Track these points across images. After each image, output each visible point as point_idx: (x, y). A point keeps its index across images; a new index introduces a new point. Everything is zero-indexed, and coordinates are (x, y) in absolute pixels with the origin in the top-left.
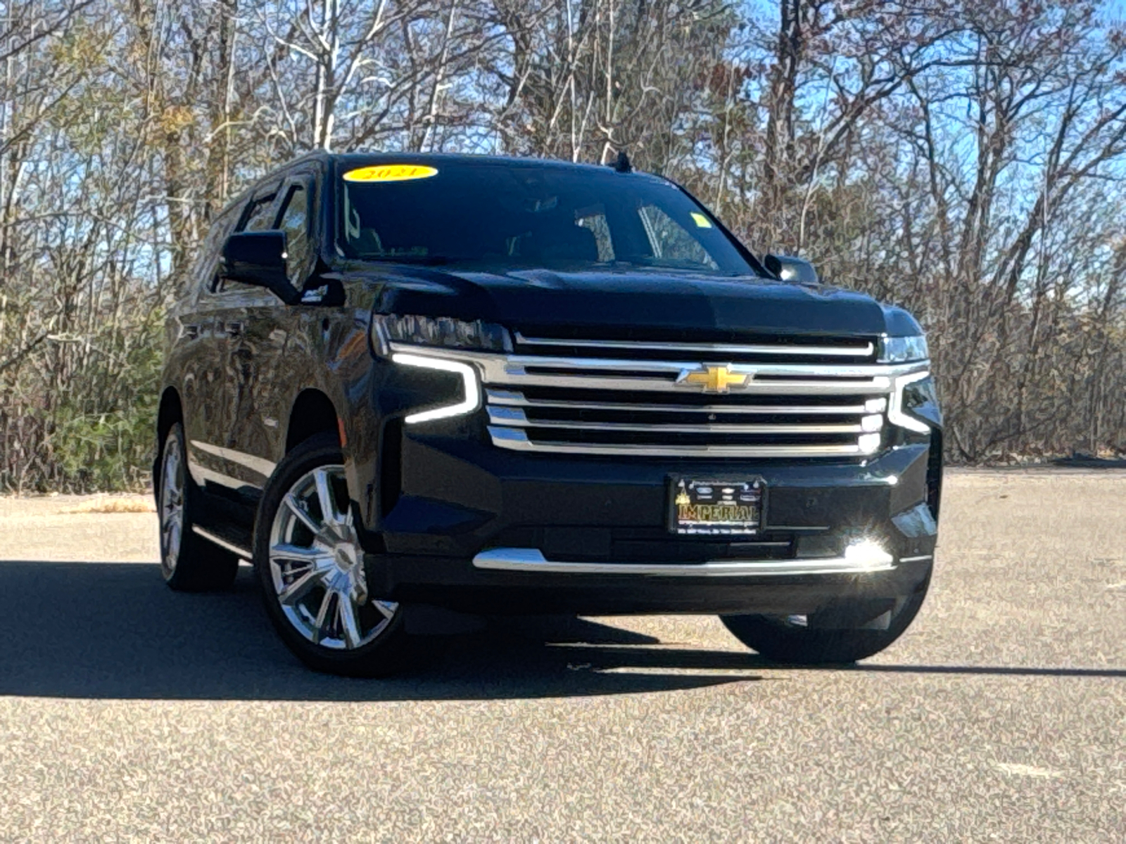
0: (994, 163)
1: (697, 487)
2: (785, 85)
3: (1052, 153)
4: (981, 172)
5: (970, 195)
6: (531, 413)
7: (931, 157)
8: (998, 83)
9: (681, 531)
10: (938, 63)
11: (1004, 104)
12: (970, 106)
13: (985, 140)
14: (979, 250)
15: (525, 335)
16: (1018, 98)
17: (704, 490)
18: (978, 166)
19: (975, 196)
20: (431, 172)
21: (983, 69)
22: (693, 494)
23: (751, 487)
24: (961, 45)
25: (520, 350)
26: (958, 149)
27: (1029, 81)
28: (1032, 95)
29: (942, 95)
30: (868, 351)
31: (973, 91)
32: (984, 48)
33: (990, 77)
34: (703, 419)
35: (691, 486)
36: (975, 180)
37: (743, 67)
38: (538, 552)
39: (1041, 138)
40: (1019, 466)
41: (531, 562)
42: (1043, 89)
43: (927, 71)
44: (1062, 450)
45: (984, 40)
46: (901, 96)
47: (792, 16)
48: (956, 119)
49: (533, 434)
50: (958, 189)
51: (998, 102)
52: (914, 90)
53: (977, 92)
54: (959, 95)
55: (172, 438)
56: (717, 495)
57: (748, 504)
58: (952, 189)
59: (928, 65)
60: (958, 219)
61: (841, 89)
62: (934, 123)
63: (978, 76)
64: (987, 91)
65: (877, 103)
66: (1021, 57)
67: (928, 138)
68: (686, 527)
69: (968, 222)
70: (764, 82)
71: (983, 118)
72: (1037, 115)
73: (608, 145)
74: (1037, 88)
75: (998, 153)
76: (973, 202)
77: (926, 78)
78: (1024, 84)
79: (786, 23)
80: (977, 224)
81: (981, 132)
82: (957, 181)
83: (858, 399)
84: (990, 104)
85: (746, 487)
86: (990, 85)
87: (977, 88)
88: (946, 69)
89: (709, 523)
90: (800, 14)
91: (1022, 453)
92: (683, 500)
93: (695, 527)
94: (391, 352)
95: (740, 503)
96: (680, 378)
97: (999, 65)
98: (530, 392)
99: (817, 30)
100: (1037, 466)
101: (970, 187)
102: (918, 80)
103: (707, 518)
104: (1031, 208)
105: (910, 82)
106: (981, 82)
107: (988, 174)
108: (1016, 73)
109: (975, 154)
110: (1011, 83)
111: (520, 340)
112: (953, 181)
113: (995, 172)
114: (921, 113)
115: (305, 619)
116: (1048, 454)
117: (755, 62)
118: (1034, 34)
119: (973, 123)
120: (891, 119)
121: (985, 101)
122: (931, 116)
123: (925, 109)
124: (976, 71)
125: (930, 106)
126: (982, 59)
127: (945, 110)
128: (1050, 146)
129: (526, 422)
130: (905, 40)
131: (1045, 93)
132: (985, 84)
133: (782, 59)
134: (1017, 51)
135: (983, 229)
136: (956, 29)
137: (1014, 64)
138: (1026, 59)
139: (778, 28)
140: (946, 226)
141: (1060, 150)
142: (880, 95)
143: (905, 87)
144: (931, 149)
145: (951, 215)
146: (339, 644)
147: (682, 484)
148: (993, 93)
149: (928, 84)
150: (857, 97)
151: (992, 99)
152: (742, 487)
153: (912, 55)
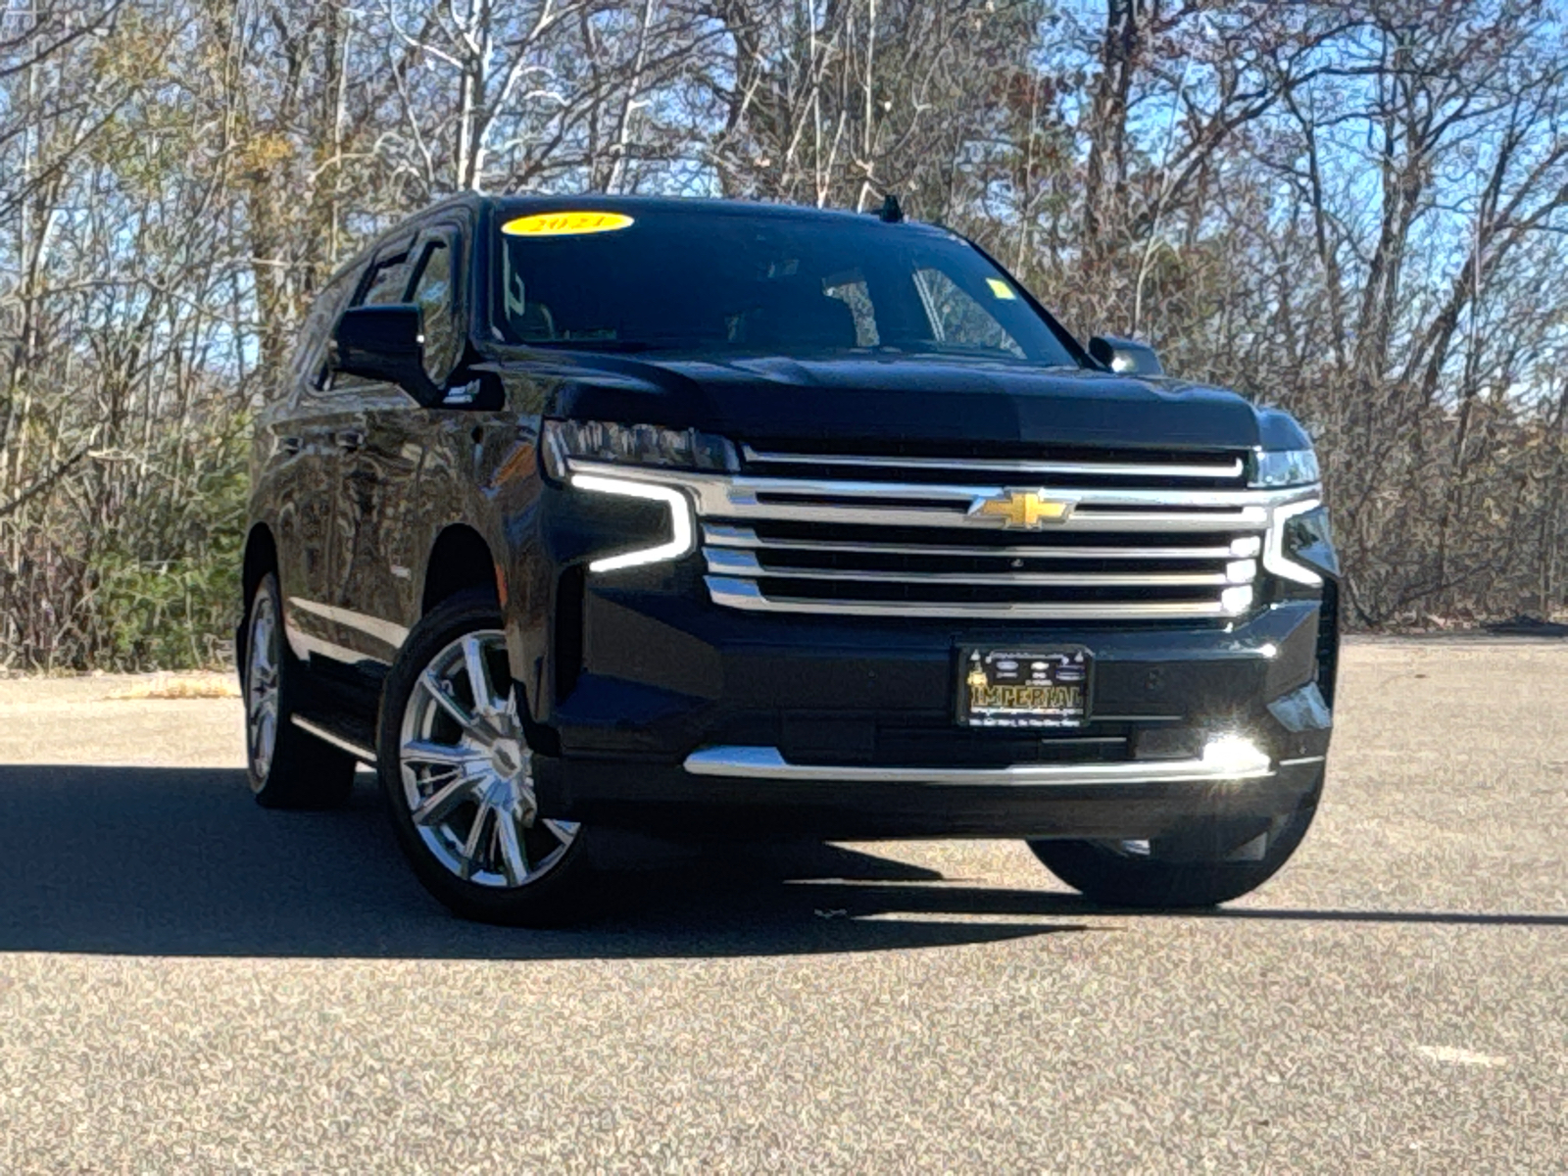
0: (1407, 211)
1: (996, 661)
2: (1113, 102)
3: (1486, 195)
4: (1387, 223)
5: (1372, 256)
6: (765, 557)
7: (1317, 203)
8: (1410, 101)
9: (975, 722)
10: (1327, 70)
11: (1420, 128)
12: (1371, 131)
13: (1393, 178)
14: (1385, 333)
15: (757, 449)
16: (1438, 120)
17: (1006, 665)
18: (1383, 215)
19: (1378, 257)
20: (625, 222)
21: (1389, 79)
22: (991, 671)
23: (1072, 660)
24: (1359, 45)
25: (749, 470)
26: (1356, 191)
27: (1455, 95)
28: (1458, 116)
29: (1333, 116)
30: (1235, 471)
31: (1377, 109)
32: (1391, 50)
33: (1400, 89)
34: (1004, 566)
35: (989, 659)
36: (1378, 234)
37: (1054, 76)
38: (775, 752)
39: (1471, 176)
40: (1441, 634)
41: (765, 765)
42: (1474, 106)
43: (1312, 82)
44: (1500, 611)
45: (1391, 38)
46: (1277, 118)
47: (1122, 6)
48: (1353, 149)
49: (768, 587)
50: (1354, 248)
51: (1411, 126)
52: (1294, 110)
53: (1382, 111)
54: (1355, 115)
55: (262, 593)
56: (1025, 671)
57: (1068, 684)
58: (1345, 246)
59: (1313, 74)
60: (1355, 288)
61: (1191, 107)
62: (1321, 154)
63: (1383, 90)
64: (1396, 111)
65: (1242, 126)
66: (1442, 63)
67: (1313, 176)
68: (982, 716)
69: (1369, 293)
70: (1084, 98)
71: (1389, 147)
72: (1464, 143)
73: (866, 187)
74: (1465, 105)
75: (1412, 196)
76: (1376, 265)
77: (1311, 91)
78: (1447, 100)
79: (1114, 16)
80: (1381, 296)
81: (1387, 165)
82: (1354, 236)
83: (1222, 538)
85: (1065, 661)
86: (1400, 101)
87: (1382, 105)
88: (1338, 80)
89: (1014, 711)
90: (1134, 3)
91: (1445, 615)
92: (978, 679)
93: (994, 716)
94: (570, 472)
95: (1057, 683)
96: (973, 509)
97: (1412, 73)
98: (763, 527)
99: (1159, 24)
100: (1466, 633)
101: (1372, 244)
102: (1299, 94)
103: (1011, 704)
104: (1457, 273)
105: (1288, 97)
106: (1387, 97)
107: (1395, 227)
108: (1437, 84)
109: (1380, 196)
110: (1429, 98)
111: (750, 455)
112: (1348, 236)
113: (1406, 223)
114: (1304, 140)
115: (450, 846)
116: (1483, 617)
117: (1071, 70)
118: (1462, 30)
119: (1376, 155)
120: (1261, 150)
121: (1389, 129)
122: (1318, 144)
123: (1310, 135)
124: (1381, 82)
125: (1317, 131)
126: (1389, 65)
127: (1339, 137)
128: (1484, 186)
129: (757, 571)
130: (1281, 39)
131: (1476, 113)
132: (1393, 101)
133: (1109, 66)
134: (1438, 54)
135: (1390, 303)
136: (1351, 23)
137: (1434, 73)
138: (1449, 65)
139: (1104, 22)
140: (1338, 299)
141: (1497, 191)
142: (1249, 114)
143: (1280, 103)
144: (1318, 192)
145: (1346, 283)
146: (498, 881)
147: (975, 657)
148: (1404, 113)
149: (1313, 101)
150: (1214, 118)
151: (1402, 121)
152: (1059, 661)
153: (1290, 60)
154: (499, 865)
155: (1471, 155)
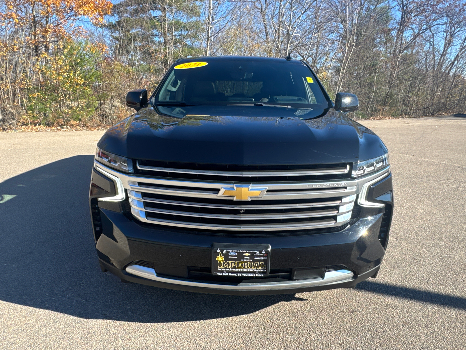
0: (448, 46)
1: (227, 252)
2: (400, 31)
3: (462, 43)
4: (444, 48)
5: (441, 54)
6: (145, 205)
7: (433, 46)
8: (451, 28)
9: (219, 274)
10: (437, 24)
11: (452, 33)
12: (444, 34)
13: (446, 41)
14: (441, 66)
16: (456, 32)
17: (232, 254)
18: (444, 47)
19: (442, 54)
21: (448, 25)
22: (226, 256)
23: (260, 253)
24: (443, 20)
26: (440, 44)
27: (459, 27)
28: (459, 31)
29: (437, 32)
30: (345, 170)
31: (445, 31)
32: (449, 21)
33: (449, 27)
34: (237, 212)
35: (225, 252)
36: (443, 50)
37: (391, 28)
39: (460, 40)
41: (150, 275)
42: (462, 29)
43: (435, 27)
44: (456, 112)
45: (449, 19)
46: (428, 33)
47: (403, 16)
48: (440, 37)
50: (438, 52)
51: (451, 33)
52: (431, 31)
53: (446, 31)
54: (441, 32)
56: (240, 256)
57: (260, 261)
58: (437, 52)
59: (435, 25)
60: (438, 59)
61: (414, 32)
62: (435, 39)
63: (446, 27)
64: (448, 31)
65: (421, 34)
66: (458, 22)
67: (433, 42)
68: (222, 272)
69: (440, 59)
70: (396, 31)
71: (447, 36)
72: (459, 35)
73: (354, 47)
74: (461, 29)
75: (449, 44)
76: (442, 55)
77: (434, 28)
78: (458, 28)
79: (402, 18)
80: (442, 60)
81: (446, 39)
82: (439, 50)
83: (339, 198)
84: (448, 33)
85: (258, 253)
86: (449, 29)
87: (446, 30)
88: (439, 26)
89: (236, 270)
90: (406, 16)
91: (446, 113)
92: (220, 258)
93: (227, 272)
95: (254, 261)
96: (221, 192)
97: (452, 24)
99: (409, 19)
100: (449, 117)
101: (441, 52)
102: (432, 29)
103: (235, 268)
104: (456, 56)
105: (430, 30)
106: (447, 28)
107: (446, 49)
108: (456, 26)
109: (444, 44)
110: (454, 28)
112: (438, 51)
113: (448, 48)
114: (432, 36)
116: (452, 113)
117: (394, 27)
118: (462, 16)
119: (444, 38)
120: (424, 38)
121: (447, 33)
122: (434, 36)
123: (433, 35)
124: (446, 26)
125: (434, 35)
126: (448, 23)
127: (438, 35)
128: (462, 42)
129: (143, 209)
130: (430, 20)
131: (462, 30)
132: (448, 29)
133: (400, 26)
134: (457, 21)
135: (443, 61)
136: (442, 16)
137: (456, 24)
138: (458, 23)
139: (400, 20)
140: (435, 61)
141: (464, 42)
142: (422, 33)
143: (429, 30)
144: (433, 44)
145: (436, 58)
147: (218, 251)
148: (450, 31)
149: (434, 30)
150: (418, 34)
151: (449, 32)
152: (256, 253)
153: (431, 23)
155: (461, 37)
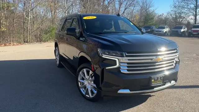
6: (128, 67)
9: (152, 85)
15: (127, 53)
17: (156, 78)
20: (95, 17)
22: (154, 79)
25: (127, 56)
30: (176, 51)
34: (155, 66)
38: (129, 90)
41: (127, 91)
49: (128, 70)
56: (158, 79)
68: (153, 85)
94: (102, 55)
95: (161, 79)
96: (153, 60)
98: (128, 63)
103: (156, 83)
111: (127, 54)
115: (84, 91)
129: (127, 68)
146: (88, 96)
154: (88, 94)
